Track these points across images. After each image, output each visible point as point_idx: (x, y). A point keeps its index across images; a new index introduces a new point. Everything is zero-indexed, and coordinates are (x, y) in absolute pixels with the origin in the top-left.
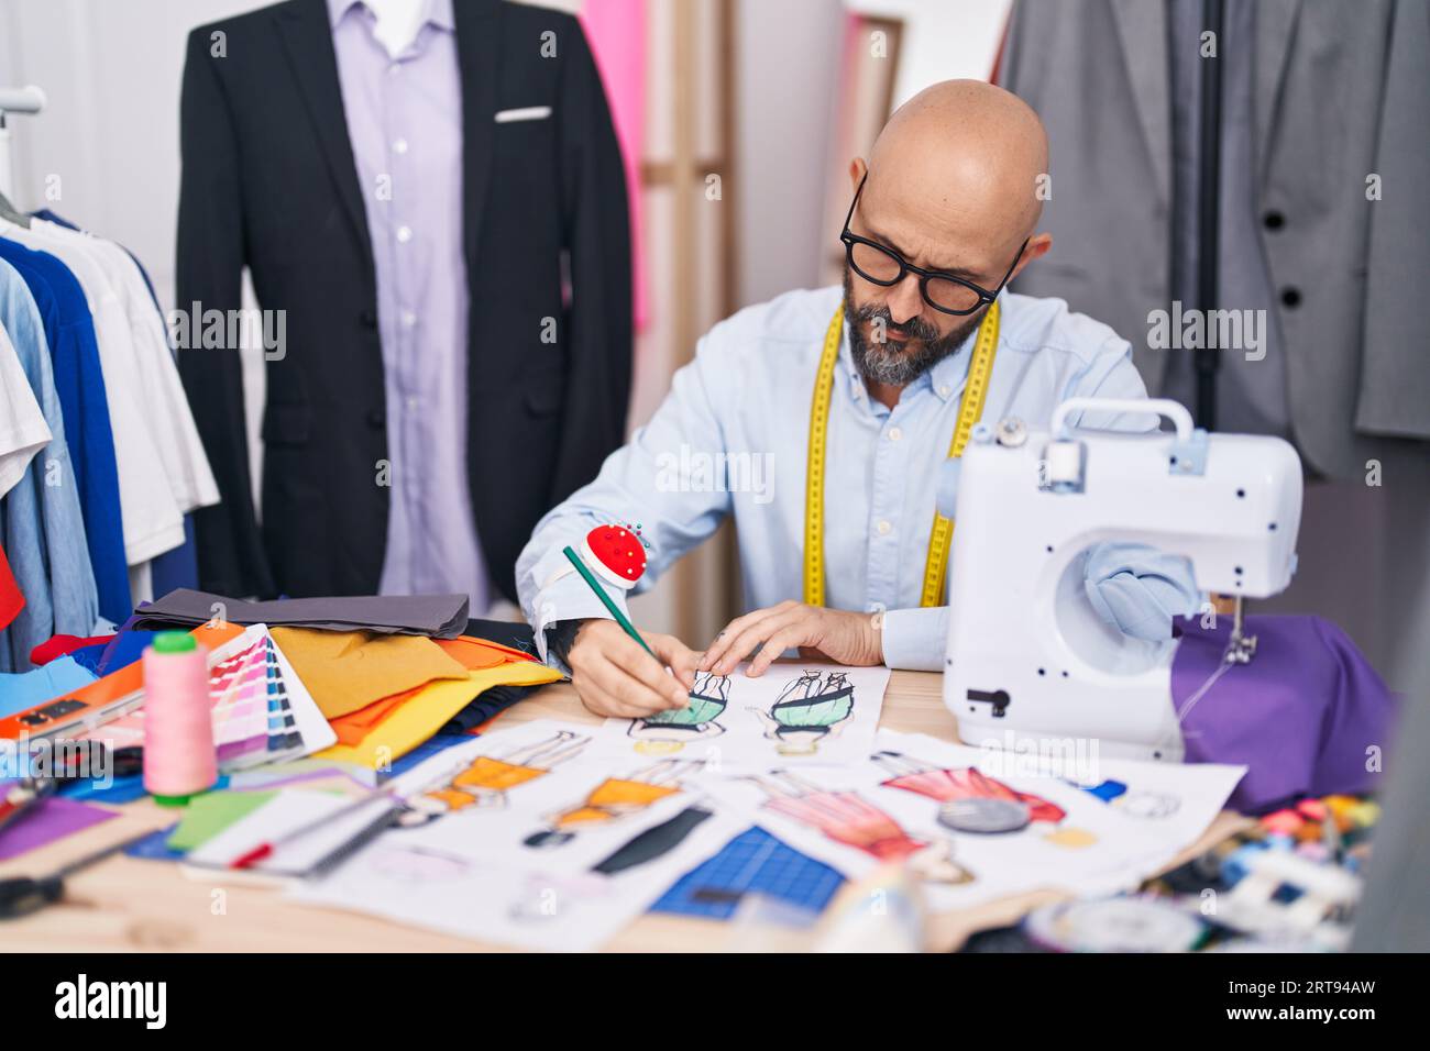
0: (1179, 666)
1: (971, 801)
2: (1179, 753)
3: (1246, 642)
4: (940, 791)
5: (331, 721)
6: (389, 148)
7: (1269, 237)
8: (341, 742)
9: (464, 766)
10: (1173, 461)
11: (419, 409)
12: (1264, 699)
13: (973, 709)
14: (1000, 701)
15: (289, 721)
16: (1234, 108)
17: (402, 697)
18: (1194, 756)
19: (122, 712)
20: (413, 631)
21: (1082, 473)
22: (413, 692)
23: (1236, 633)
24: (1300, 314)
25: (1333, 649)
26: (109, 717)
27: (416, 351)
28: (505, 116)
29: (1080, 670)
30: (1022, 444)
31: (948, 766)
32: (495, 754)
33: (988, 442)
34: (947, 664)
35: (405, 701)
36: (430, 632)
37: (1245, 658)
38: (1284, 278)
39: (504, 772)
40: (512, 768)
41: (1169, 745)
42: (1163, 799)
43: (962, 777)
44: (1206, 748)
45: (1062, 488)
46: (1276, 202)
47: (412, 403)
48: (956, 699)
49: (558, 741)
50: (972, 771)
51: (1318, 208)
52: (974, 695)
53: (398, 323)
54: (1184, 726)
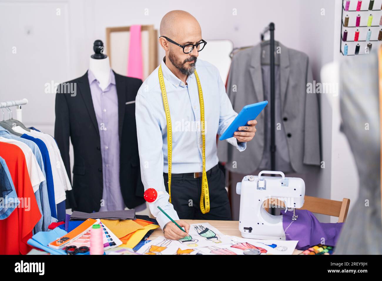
0: (284, 221)
1: (249, 249)
2: (285, 238)
3: (296, 216)
4: (242, 248)
5: (119, 239)
6: (102, 111)
7: (284, 123)
8: (123, 243)
9: (150, 247)
10: (282, 183)
11: (109, 167)
12: (300, 228)
13: (245, 231)
14: (250, 229)
15: (111, 239)
16: (277, 96)
17: (132, 234)
18: (288, 239)
19: (76, 239)
20: (129, 219)
21: (265, 186)
22: (134, 232)
23: (294, 215)
24: (291, 139)
25: (310, 216)
26: (74, 240)
27: (108, 154)
28: (127, 103)
29: (266, 223)
30: (254, 180)
31: (242, 243)
32: (155, 245)
33: (247, 180)
34: (239, 222)
35: (133, 234)
36: (132, 219)
37: (296, 220)
38: (288, 131)
39: (158, 248)
40: (159, 247)
41: (283, 237)
42: (284, 247)
43: (245, 244)
44: (290, 237)
45: (262, 189)
46: (285, 115)
47: (107, 166)
48: (241, 229)
49: (164, 241)
50: (247, 243)
51: (294, 117)
52: (245, 228)
53: (104, 148)
54: (286, 233)
